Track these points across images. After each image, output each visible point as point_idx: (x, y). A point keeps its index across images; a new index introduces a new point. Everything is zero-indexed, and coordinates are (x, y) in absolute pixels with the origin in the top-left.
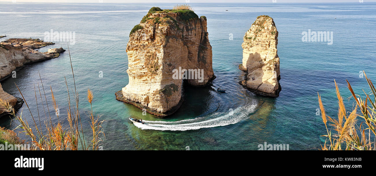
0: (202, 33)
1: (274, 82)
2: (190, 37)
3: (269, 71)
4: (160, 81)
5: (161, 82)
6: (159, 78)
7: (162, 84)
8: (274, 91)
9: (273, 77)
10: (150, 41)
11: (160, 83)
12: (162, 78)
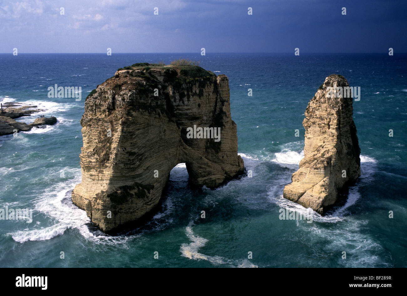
0: (216, 103)
1: (323, 191)
2: (186, 107)
3: (317, 171)
4: (109, 177)
5: (111, 180)
6: (108, 173)
7: (110, 184)
8: (322, 208)
9: (322, 183)
10: (107, 113)
11: (108, 182)
12: (113, 172)
